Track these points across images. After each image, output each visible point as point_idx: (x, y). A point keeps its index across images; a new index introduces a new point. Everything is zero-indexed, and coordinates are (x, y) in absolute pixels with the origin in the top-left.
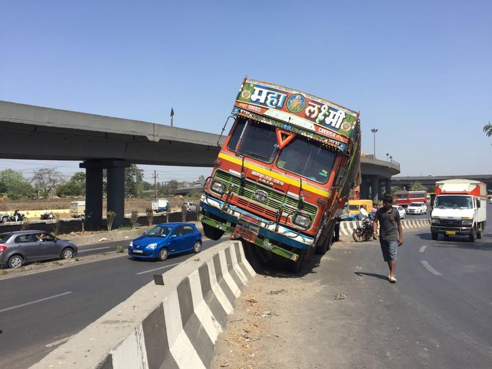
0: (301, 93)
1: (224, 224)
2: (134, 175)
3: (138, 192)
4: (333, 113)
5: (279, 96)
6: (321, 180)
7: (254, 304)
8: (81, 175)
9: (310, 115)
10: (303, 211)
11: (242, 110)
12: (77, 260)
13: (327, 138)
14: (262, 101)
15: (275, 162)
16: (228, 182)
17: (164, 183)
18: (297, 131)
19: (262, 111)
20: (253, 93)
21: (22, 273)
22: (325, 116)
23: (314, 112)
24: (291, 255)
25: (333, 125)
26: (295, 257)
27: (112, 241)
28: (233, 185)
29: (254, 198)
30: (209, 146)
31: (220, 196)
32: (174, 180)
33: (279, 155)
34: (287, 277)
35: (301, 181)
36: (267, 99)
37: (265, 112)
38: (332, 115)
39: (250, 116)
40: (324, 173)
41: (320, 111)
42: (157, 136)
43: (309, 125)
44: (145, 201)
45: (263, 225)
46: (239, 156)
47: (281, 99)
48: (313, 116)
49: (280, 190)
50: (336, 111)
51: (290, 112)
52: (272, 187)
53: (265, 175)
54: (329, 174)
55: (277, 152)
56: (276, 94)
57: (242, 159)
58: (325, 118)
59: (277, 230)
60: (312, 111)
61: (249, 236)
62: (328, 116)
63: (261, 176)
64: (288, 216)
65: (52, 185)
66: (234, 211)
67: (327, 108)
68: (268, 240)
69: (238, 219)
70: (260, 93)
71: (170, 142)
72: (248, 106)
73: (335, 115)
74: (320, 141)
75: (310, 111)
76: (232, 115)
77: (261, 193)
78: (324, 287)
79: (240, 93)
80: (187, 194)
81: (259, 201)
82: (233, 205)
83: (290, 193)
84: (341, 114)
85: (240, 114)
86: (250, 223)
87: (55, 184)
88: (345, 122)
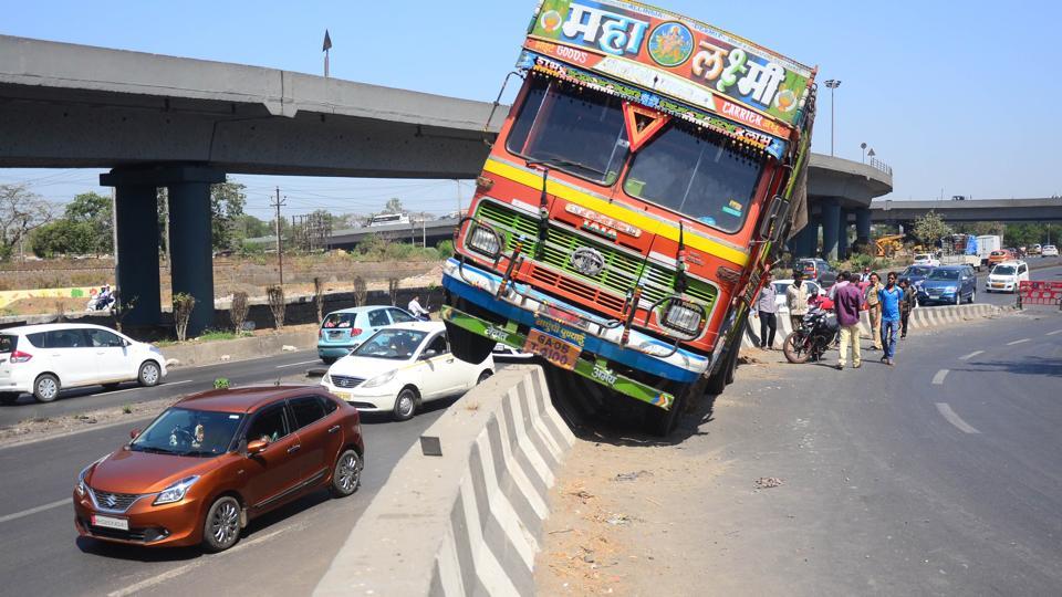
0: (681, 21)
1: (500, 327)
2: (222, 199)
3: (233, 242)
4: (756, 68)
5: (630, 26)
6: (728, 225)
7: (589, 501)
8: (90, 201)
9: (703, 72)
10: (684, 296)
11: (541, 59)
12: (128, 412)
13: (744, 127)
14: (590, 36)
15: (620, 181)
16: (509, 228)
17: (298, 220)
18: (672, 109)
19: (589, 62)
20: (568, 18)
21: (10, 440)
22: (739, 75)
23: (713, 64)
24: (658, 396)
25: (756, 96)
26: (665, 401)
27: (191, 365)
28: (523, 236)
29: (571, 267)
30: (419, 127)
31: (493, 262)
32: (322, 210)
33: (631, 165)
34: (647, 445)
35: (681, 227)
36: (600, 32)
37: (596, 63)
38: (753, 74)
39: (562, 73)
40: (735, 209)
41: (726, 63)
42: (292, 101)
43: (700, 96)
44: (253, 267)
45: (593, 329)
46: (534, 168)
47: (635, 34)
48: (710, 74)
49: (631, 249)
50: (764, 63)
51: (655, 64)
52: (613, 240)
53: (598, 214)
54: (746, 212)
55: (626, 158)
56: (624, 21)
57: (542, 174)
58: (738, 80)
59: (625, 340)
60: (708, 62)
61: (561, 354)
62: (745, 75)
63: (587, 216)
64: (653, 307)
65: (21, 226)
66: (525, 297)
67: (742, 56)
68: (605, 363)
69: (536, 315)
70: (585, 17)
71: (323, 116)
72: (555, 50)
73: (760, 73)
74: (727, 132)
75: (702, 63)
76: (517, 70)
77: (586, 255)
78: (731, 465)
79: (536, 18)
80: (357, 246)
81: (582, 274)
82: (521, 282)
83: (655, 256)
84: (774, 71)
85: (536, 67)
86: (563, 326)
87: (28, 225)
88: (784, 91)
